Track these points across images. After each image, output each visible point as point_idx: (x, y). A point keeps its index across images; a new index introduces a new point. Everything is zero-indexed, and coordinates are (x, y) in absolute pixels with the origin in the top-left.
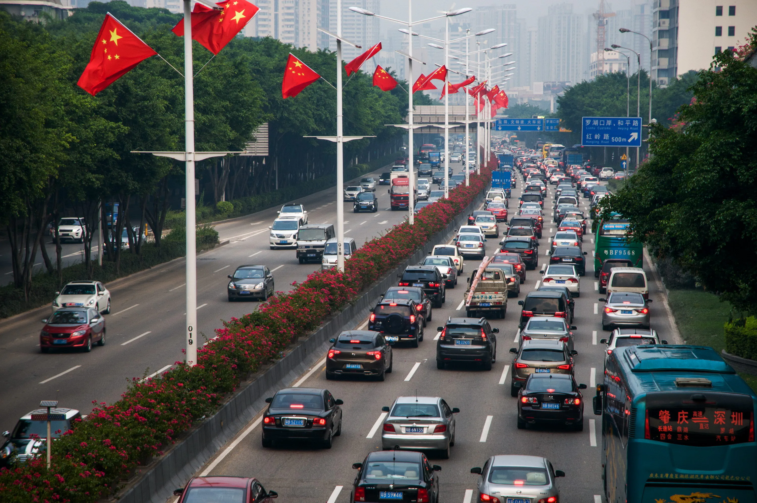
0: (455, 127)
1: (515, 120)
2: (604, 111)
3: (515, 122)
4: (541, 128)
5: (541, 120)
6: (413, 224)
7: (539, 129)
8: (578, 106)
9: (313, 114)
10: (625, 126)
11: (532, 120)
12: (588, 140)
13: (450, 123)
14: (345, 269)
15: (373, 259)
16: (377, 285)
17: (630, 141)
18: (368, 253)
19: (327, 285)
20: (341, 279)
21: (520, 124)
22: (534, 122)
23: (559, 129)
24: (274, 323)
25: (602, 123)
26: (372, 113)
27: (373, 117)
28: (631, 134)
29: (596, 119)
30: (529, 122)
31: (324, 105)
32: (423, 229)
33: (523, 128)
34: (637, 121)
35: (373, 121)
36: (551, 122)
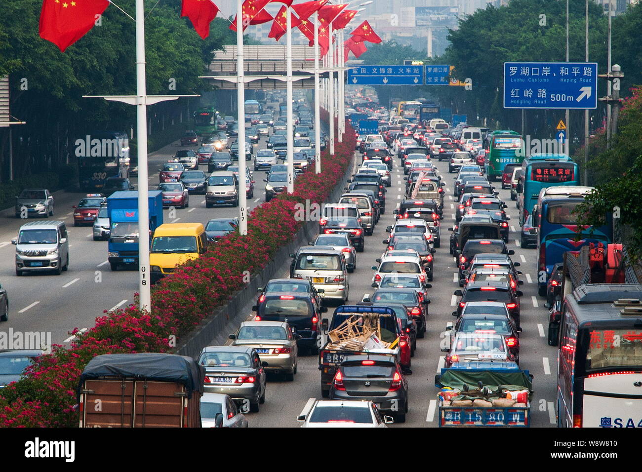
0: (303, 80)
1: (378, 68)
2: (523, 53)
3: (378, 71)
4: (420, 79)
5: (420, 67)
6: (246, 234)
7: (416, 81)
8: (481, 46)
9: (72, 60)
10: (571, 76)
11: (404, 68)
12: (514, 99)
13: (294, 74)
14: (152, 308)
15: (193, 291)
16: (198, 333)
17: (579, 99)
18: (184, 282)
19: (128, 334)
20: (148, 323)
21: (386, 73)
22: (408, 70)
23: (449, 81)
24: (54, 396)
25: (535, 71)
26: (160, 56)
27: (163, 64)
28: (581, 90)
29: (526, 66)
30: (401, 70)
31: (89, 46)
32: (261, 242)
33: (391, 80)
34: (589, 69)
35: (162, 69)
36: (436, 70)
